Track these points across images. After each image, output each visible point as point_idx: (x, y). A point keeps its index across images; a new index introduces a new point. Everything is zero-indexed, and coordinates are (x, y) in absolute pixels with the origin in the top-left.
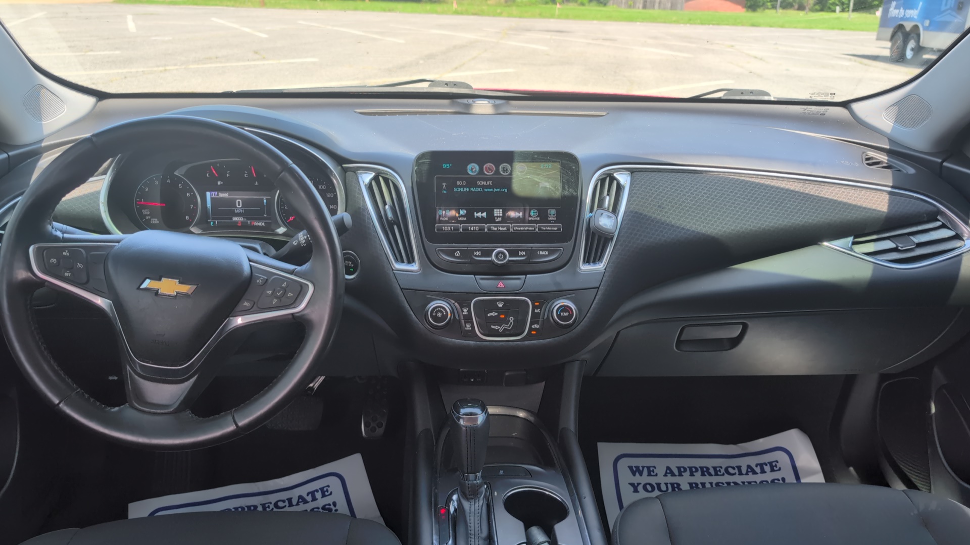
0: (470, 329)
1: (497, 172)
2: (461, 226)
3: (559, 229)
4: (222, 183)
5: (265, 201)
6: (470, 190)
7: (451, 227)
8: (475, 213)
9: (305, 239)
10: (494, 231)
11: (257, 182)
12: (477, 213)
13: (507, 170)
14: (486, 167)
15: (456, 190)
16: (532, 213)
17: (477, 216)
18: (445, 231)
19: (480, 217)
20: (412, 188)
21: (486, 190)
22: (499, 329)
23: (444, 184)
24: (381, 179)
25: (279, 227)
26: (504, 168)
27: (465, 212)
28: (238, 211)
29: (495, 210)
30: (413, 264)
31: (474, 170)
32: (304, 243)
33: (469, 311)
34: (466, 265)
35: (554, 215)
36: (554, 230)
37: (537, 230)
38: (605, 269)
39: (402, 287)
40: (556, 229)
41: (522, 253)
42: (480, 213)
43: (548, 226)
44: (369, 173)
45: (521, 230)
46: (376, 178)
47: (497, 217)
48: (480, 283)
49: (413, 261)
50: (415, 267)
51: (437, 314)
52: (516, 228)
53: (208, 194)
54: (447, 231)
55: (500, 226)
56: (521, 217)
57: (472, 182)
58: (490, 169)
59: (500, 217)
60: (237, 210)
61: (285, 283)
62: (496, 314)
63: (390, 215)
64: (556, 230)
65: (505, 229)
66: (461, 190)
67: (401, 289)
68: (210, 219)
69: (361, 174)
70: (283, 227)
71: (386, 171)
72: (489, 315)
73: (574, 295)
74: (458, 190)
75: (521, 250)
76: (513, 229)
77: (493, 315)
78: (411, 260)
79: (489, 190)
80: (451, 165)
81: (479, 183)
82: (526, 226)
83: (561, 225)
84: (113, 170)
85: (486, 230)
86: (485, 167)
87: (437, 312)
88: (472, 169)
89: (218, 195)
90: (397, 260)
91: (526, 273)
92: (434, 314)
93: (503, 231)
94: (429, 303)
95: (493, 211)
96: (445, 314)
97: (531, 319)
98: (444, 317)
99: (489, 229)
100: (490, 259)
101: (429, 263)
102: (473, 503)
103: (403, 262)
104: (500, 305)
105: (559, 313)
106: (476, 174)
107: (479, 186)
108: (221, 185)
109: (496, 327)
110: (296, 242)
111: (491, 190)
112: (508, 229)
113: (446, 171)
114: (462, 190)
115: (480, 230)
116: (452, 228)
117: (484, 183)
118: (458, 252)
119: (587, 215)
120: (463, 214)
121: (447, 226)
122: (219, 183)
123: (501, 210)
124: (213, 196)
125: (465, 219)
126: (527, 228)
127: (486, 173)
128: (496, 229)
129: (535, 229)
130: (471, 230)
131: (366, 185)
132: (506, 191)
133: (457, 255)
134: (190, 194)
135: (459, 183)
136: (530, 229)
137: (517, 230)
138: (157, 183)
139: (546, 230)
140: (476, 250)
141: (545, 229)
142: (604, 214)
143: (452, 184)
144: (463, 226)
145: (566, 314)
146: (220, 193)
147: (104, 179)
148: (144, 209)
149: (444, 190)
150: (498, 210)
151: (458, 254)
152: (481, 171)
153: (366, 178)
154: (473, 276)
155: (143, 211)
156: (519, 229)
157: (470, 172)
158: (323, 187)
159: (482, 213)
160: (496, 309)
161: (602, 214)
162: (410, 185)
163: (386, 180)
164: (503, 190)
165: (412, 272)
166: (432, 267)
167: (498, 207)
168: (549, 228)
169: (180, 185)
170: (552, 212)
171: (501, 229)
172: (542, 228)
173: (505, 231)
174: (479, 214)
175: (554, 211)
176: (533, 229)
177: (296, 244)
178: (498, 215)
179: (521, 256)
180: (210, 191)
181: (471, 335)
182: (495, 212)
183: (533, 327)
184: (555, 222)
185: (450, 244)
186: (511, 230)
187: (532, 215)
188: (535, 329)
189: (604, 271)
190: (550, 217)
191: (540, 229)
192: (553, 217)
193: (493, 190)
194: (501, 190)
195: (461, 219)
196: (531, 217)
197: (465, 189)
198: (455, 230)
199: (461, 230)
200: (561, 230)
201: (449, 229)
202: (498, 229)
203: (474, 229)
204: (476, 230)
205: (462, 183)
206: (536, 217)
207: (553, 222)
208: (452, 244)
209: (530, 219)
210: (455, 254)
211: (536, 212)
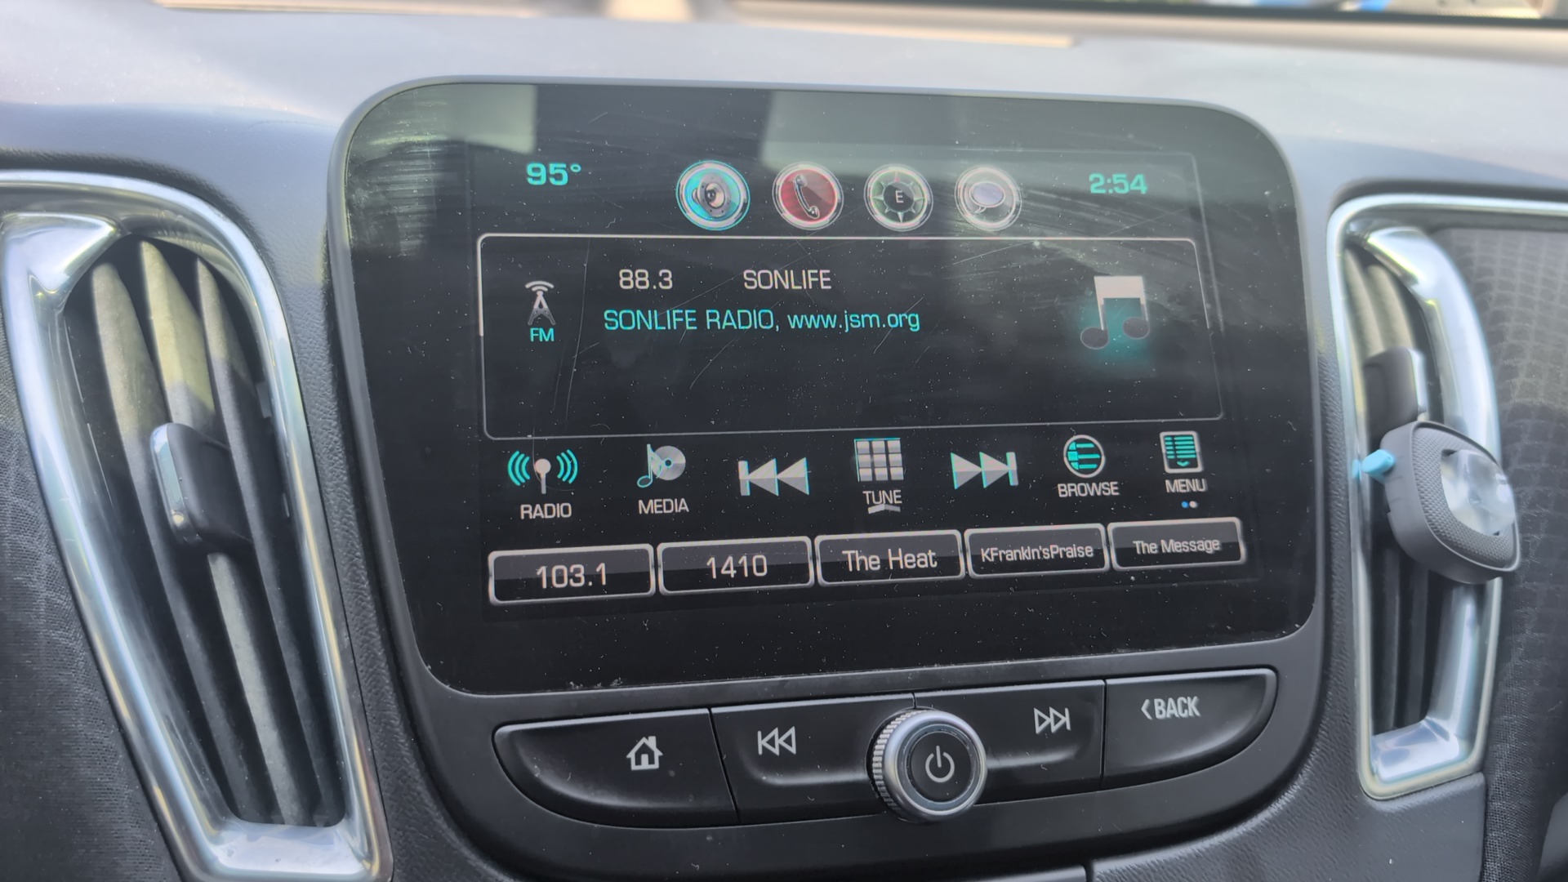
1: (856, 216)
2: (655, 554)
3: (1229, 550)
6: (700, 319)
7: (590, 560)
8: (743, 466)
10: (863, 575)
12: (751, 469)
13: (908, 201)
14: (789, 185)
15: (614, 320)
16: (1072, 457)
17: (753, 487)
18: (551, 591)
19: (775, 492)
21: (795, 322)
23: (540, 287)
24: (148, 256)
26: (890, 192)
27: (680, 459)
29: (861, 445)
30: (339, 829)
31: (719, 200)
34: (709, 834)
35: (1193, 463)
36: (1201, 556)
37: (1110, 558)
38: (1483, 767)
40: (1213, 545)
42: (772, 464)
43: (1169, 534)
44: (78, 224)
45: (1019, 565)
46: (117, 257)
47: (876, 485)
49: (339, 809)
50: (352, 855)
52: (988, 554)
54: (569, 591)
55: (895, 544)
56: (1014, 481)
58: (811, 196)
59: (889, 485)
64: (1216, 556)
65: (927, 559)
66: (645, 320)
69: (23, 226)
71: (177, 209)
74: (627, 320)
75: (1046, 701)
76: (976, 559)
78: (322, 800)
79: (813, 322)
80: (578, 169)
81: (753, 280)
82: (1045, 540)
83: (1236, 520)
85: (815, 573)
86: (780, 183)
88: (707, 197)
91: (1086, 851)
93: (917, 572)
95: (851, 451)
99: (835, 568)
100: (861, 776)
101: (452, 836)
103: (266, 811)
106: (730, 222)
107: (757, 299)
111: (830, 321)
112: (948, 564)
113: (552, 206)
114: (652, 322)
115: (775, 575)
116: (602, 567)
117: (781, 279)
118: (651, 742)
119: (1362, 464)
120: (669, 475)
121: (568, 560)
123: (895, 444)
125: (681, 506)
126: (1052, 551)
127: (788, 216)
128: (872, 563)
129: (1099, 553)
130: (724, 580)
131: (45, 308)
132: (916, 327)
133: (645, 765)
135: (633, 279)
136: (1072, 552)
137: (1001, 565)
139: (1162, 557)
140: (768, 722)
141: (1152, 548)
144: (667, 553)
149: (542, 322)
150: (878, 444)
151: (647, 755)
152: (760, 212)
153: (56, 251)
156: (1011, 555)
157: (695, 215)
159: (780, 469)
161: (1449, 453)
163: (180, 268)
164: (899, 322)
167: (877, 422)
168: (1173, 546)
170: (1182, 447)
171: (906, 560)
172: (1143, 546)
173: (929, 571)
174: (767, 475)
175: (1189, 443)
176: (1089, 551)
178: (882, 474)
179: (1048, 741)
182: (862, 459)
184: (1208, 504)
185: (589, 684)
186: (966, 567)
187: (1073, 468)
189: (1478, 780)
190: (1173, 477)
191: (1127, 555)
192: (1191, 476)
193: (841, 320)
194: (883, 320)
195: (653, 506)
196: (1070, 478)
197: (680, 318)
198: (618, 581)
199: (657, 582)
200: (1243, 550)
201: (581, 575)
202: (884, 562)
203: (739, 569)
204: (752, 580)
205: (655, 279)
206: (1097, 480)
207: (1193, 504)
208: (606, 685)
209: (1065, 490)
210: (632, 755)
211: (1095, 450)
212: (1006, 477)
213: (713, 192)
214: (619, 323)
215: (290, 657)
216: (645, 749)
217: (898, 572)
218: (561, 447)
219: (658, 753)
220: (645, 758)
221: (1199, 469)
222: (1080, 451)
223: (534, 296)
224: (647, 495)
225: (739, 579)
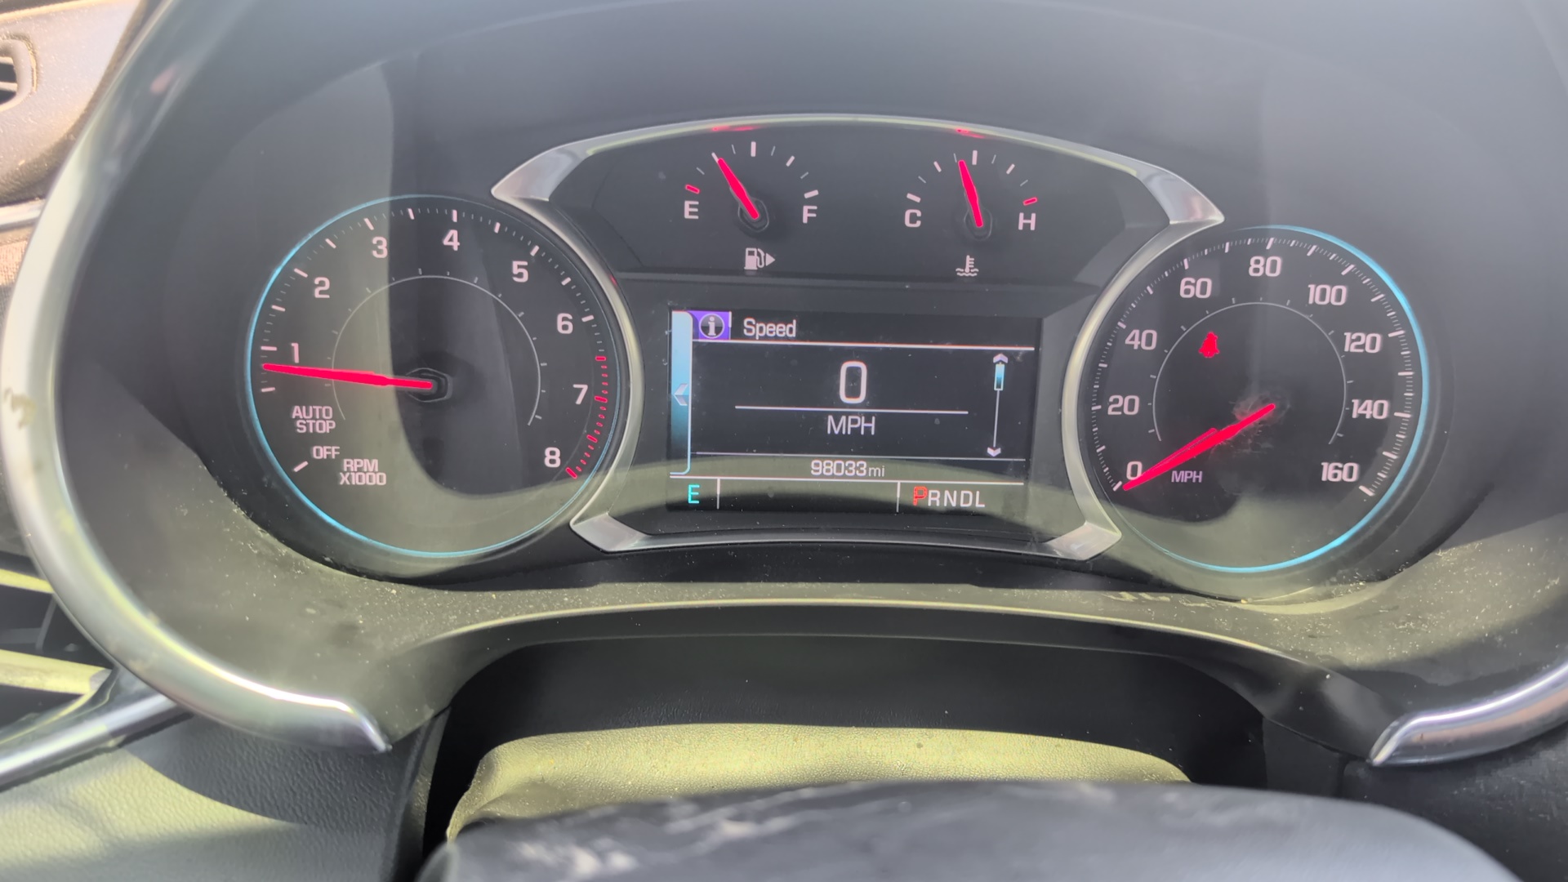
4: (770, 260)
5: (1000, 371)
11: (969, 261)
25: (1078, 519)
28: (844, 426)
53: (682, 324)
60: (837, 417)
68: (680, 467)
70: (1101, 522)
84: (96, 167)
89: (737, 331)
108: (763, 272)
122: (751, 263)
124: (712, 338)
134: (581, 318)
138: (381, 248)
146: (748, 322)
147: (31, 224)
148: (304, 402)
155: (297, 411)
158: (1330, 298)
169: (517, 266)
180: (696, 303)
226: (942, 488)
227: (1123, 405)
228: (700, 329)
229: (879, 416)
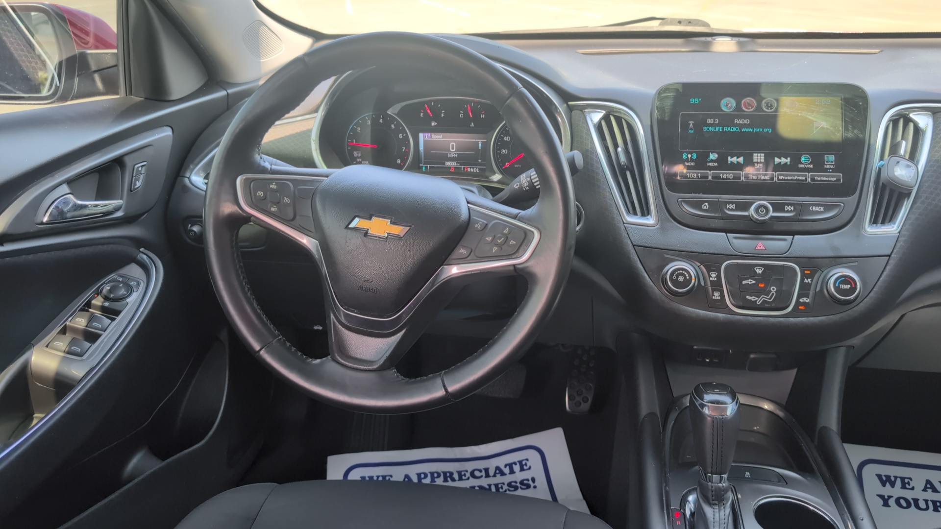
0: (719, 298)
1: (759, 108)
2: (710, 173)
3: (838, 180)
4: (436, 124)
5: (480, 145)
6: (723, 129)
7: (697, 173)
8: (729, 158)
9: (528, 182)
10: (753, 179)
11: (472, 124)
12: (731, 158)
13: (771, 106)
14: (745, 102)
15: (705, 129)
16: (803, 159)
17: (731, 162)
18: (690, 178)
19: (736, 163)
20: (652, 127)
21: (743, 130)
22: (757, 300)
23: (691, 123)
24: (612, 118)
25: (494, 173)
26: (767, 104)
27: (716, 156)
28: (451, 156)
29: (755, 155)
30: (649, 217)
31: (729, 105)
32: (527, 187)
33: (719, 277)
34: (716, 221)
35: (832, 162)
36: (832, 181)
37: (809, 180)
38: (899, 232)
39: (634, 243)
40: (835, 179)
41: (789, 208)
42: (736, 157)
43: (823, 176)
44: (599, 112)
45: (787, 180)
46: (606, 118)
48: (733, 243)
49: (649, 213)
50: (651, 220)
51: (677, 278)
52: (781, 177)
53: (421, 135)
54: (693, 178)
55: (760, 174)
57: (727, 119)
58: (749, 105)
59: (760, 163)
60: (450, 154)
61: (507, 229)
62: (754, 282)
63: (623, 159)
64: (834, 181)
65: (767, 177)
67: (634, 246)
68: (422, 163)
69: (589, 113)
70: (498, 174)
71: (619, 109)
72: (744, 282)
73: (856, 264)
74: (708, 129)
75: (788, 205)
76: (778, 178)
77: (750, 283)
78: (645, 212)
79: (747, 130)
80: (700, 100)
81: (736, 121)
82: (794, 175)
83: (841, 174)
84: (325, 107)
85: (742, 178)
86: (743, 102)
87: (677, 276)
88: (727, 105)
89: (431, 137)
90: (628, 212)
91: (793, 233)
92: (674, 277)
93: (764, 180)
94: (667, 264)
95: (753, 155)
96: (688, 278)
97: (799, 291)
98: (687, 282)
99: (747, 177)
100: (746, 214)
101: (669, 217)
102: (718, 510)
103: (635, 214)
104: (759, 271)
105: (837, 285)
106: (731, 110)
107: (736, 125)
108: (435, 126)
109: (753, 298)
110: (517, 185)
111: (751, 130)
112: (772, 179)
113: (695, 107)
114: (713, 129)
115: (734, 178)
116: (699, 175)
117: (740, 121)
118: (707, 204)
119: (876, 163)
120: (714, 159)
121: (693, 173)
122: (433, 124)
123: (763, 155)
124: (427, 138)
125: (716, 164)
126: (795, 178)
127: (744, 109)
128: (755, 177)
129: (806, 179)
130: (723, 179)
131: (594, 125)
132: (770, 132)
133: (705, 208)
134: (403, 135)
135: (710, 121)
136: (800, 178)
137: (783, 180)
138: (369, 122)
139: (821, 180)
140: (729, 203)
141: (819, 179)
142: (901, 162)
143: (701, 124)
144: (712, 173)
145: (848, 287)
146: (433, 135)
147: (315, 117)
148: (356, 151)
149: (692, 129)
150: (759, 155)
151: (706, 206)
152: (738, 108)
153: (596, 116)
154: (724, 234)
155: (354, 152)
156: (786, 178)
157: (724, 109)
159: (737, 158)
160: (754, 276)
161: (898, 162)
162: (649, 123)
163: (619, 120)
164: (766, 130)
165: (647, 226)
166: (673, 221)
167: (759, 150)
168: (825, 179)
169: (392, 126)
170: (830, 159)
171: (762, 177)
172: (816, 178)
173: (767, 180)
174: (734, 160)
175: (832, 158)
176: (804, 178)
177: (517, 187)
178: (759, 160)
179: (788, 211)
180: (424, 131)
181: (720, 305)
182: (755, 157)
183: (801, 300)
184: (834, 171)
185: (696, 193)
186: (775, 179)
187: (803, 162)
188: (804, 304)
189: (898, 234)
190: (826, 165)
191: (813, 179)
192: (831, 165)
193: (753, 130)
194: (763, 130)
195: (710, 164)
196: (801, 163)
197: (718, 129)
198: (702, 177)
199: (710, 178)
200: (842, 181)
201: (695, 176)
202: (758, 177)
203: (727, 177)
204: (729, 179)
205: (714, 121)
206: (808, 164)
207: (831, 170)
208: (699, 194)
209: (800, 166)
210: (703, 206)
211: (809, 158)
212: (787, 163)
213: (728, 104)
214: (706, 130)
215: (640, 188)
216: (705, 205)
217: (760, 179)
218: (694, 152)
219: (708, 206)
220: (705, 207)
221: (834, 163)
222: (805, 158)
223: (690, 124)
224: (709, 162)
225: (727, 179)
226: (470, 168)
227: (504, 151)
228: (424, 137)
229: (458, 154)
